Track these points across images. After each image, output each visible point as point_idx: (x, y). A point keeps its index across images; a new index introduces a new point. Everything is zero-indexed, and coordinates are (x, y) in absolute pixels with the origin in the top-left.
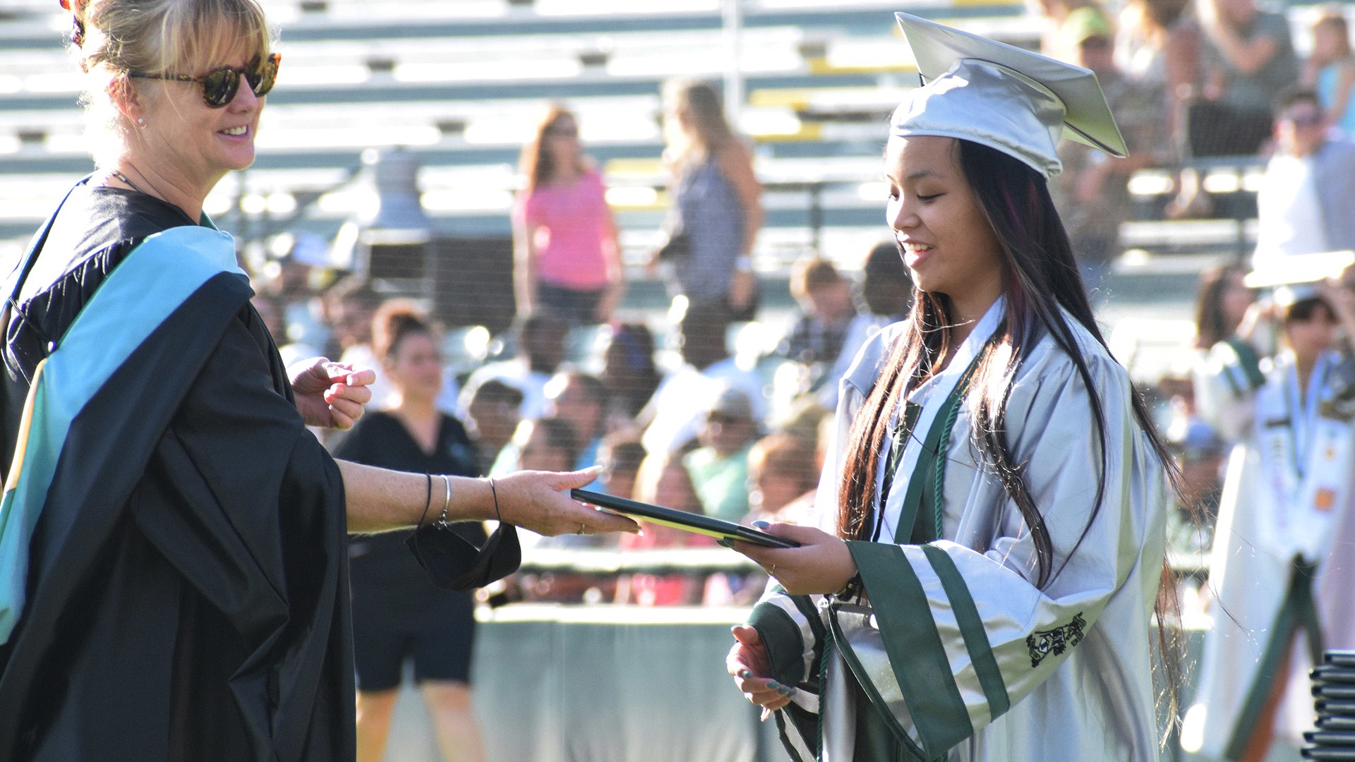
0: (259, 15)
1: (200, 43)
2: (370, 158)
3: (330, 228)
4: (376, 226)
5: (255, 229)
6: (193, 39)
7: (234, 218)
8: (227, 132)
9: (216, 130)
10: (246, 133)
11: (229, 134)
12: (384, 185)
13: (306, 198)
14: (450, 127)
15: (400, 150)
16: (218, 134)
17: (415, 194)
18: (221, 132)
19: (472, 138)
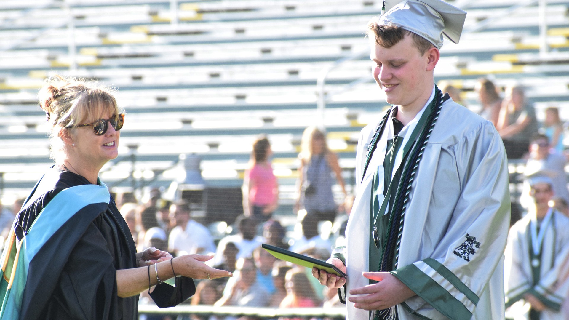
0: (114, 100)
1: (91, 111)
2: (182, 157)
3: (167, 183)
4: (185, 183)
5: (138, 184)
6: (88, 110)
7: (130, 180)
8: (106, 145)
9: (102, 145)
10: (114, 145)
11: (107, 146)
12: (187, 167)
13: (158, 172)
14: (213, 146)
15: (193, 154)
16: (103, 146)
17: (199, 171)
18: (104, 145)
19: (221, 150)
